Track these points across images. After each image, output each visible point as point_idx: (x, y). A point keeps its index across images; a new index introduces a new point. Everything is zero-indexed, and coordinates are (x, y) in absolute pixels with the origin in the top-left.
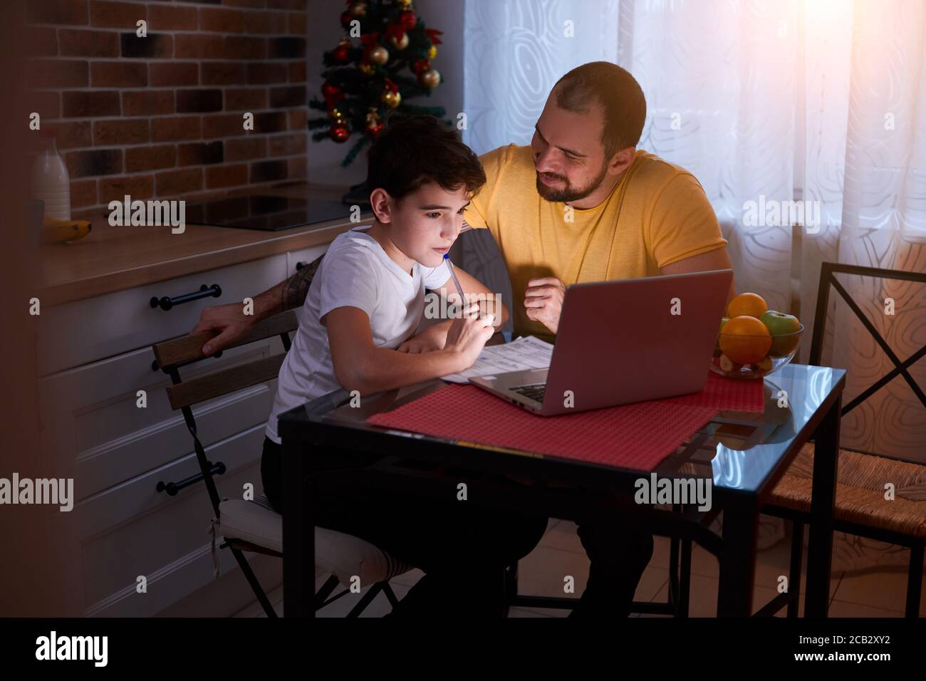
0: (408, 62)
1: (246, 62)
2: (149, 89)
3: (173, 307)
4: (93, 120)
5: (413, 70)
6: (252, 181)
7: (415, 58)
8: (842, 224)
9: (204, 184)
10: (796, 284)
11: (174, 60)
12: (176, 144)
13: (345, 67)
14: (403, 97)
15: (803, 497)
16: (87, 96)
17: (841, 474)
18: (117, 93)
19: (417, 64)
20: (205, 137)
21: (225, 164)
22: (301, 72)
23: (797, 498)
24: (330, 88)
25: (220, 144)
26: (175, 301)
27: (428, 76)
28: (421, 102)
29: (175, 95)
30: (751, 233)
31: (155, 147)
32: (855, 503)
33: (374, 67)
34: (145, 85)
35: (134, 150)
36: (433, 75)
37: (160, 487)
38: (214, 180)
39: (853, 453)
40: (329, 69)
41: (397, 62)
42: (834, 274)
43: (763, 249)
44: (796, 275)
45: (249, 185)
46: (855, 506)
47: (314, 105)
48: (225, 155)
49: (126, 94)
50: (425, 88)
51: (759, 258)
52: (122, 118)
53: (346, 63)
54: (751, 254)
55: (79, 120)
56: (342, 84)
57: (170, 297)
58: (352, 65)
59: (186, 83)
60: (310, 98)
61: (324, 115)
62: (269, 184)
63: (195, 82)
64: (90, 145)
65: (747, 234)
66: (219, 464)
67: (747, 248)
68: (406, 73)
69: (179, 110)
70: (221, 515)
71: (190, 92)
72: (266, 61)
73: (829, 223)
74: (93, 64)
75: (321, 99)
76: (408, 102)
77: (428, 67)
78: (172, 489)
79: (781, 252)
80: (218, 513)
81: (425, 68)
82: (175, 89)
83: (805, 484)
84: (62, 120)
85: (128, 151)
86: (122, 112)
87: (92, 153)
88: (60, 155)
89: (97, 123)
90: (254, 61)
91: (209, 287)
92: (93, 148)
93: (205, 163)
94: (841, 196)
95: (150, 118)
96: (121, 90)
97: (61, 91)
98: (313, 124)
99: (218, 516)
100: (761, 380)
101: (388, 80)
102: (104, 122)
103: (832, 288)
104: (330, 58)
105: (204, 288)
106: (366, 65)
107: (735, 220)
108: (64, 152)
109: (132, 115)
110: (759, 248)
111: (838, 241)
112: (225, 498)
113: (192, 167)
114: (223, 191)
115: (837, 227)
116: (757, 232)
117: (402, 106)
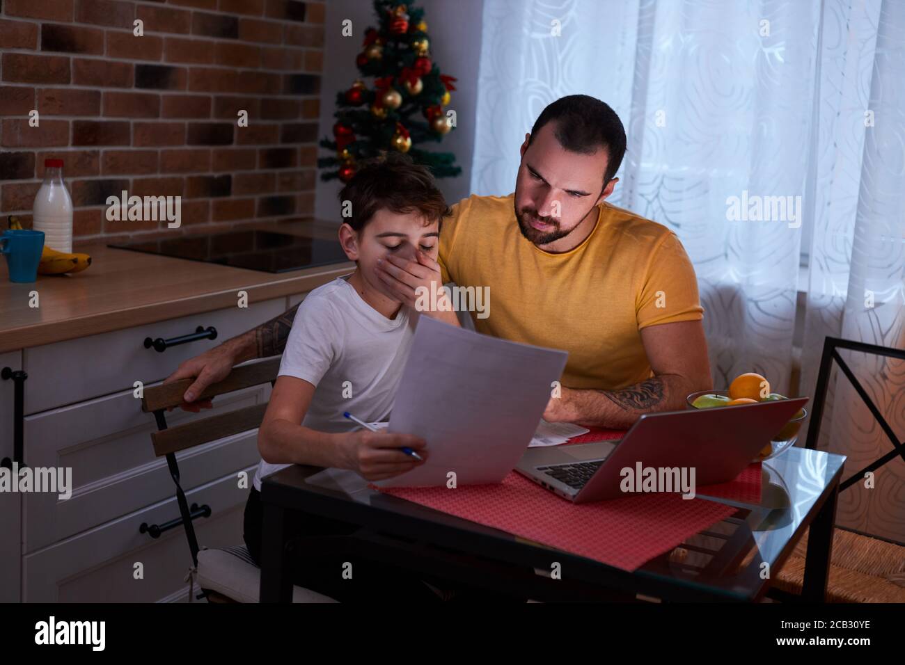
0: (421, 107)
1: (259, 97)
2: (161, 120)
3: (167, 349)
4: (102, 149)
5: (426, 115)
6: (259, 215)
7: (429, 104)
8: (848, 297)
9: (211, 215)
10: (798, 353)
11: (188, 93)
12: (185, 176)
13: (356, 109)
14: (413, 142)
15: (794, 579)
16: (96, 126)
17: (834, 555)
18: (128, 124)
19: (429, 110)
20: (216, 170)
21: (233, 198)
22: (315, 109)
23: (788, 580)
24: (342, 129)
25: (228, 178)
26: (168, 342)
27: (440, 122)
28: (431, 147)
29: (187, 127)
30: (754, 299)
31: (162, 179)
32: (848, 589)
33: (386, 110)
34: (157, 116)
35: (142, 181)
36: (445, 122)
37: (143, 528)
38: (221, 212)
39: (847, 532)
40: (342, 109)
41: (409, 106)
42: (837, 349)
43: (765, 316)
44: (797, 343)
45: (257, 220)
46: (847, 593)
47: (325, 144)
48: (233, 188)
49: (137, 125)
50: (435, 134)
51: (762, 325)
52: (132, 148)
53: (359, 104)
54: (754, 320)
55: (88, 149)
56: (354, 125)
57: (164, 339)
58: (365, 107)
59: (198, 116)
60: (321, 136)
61: (333, 154)
62: (275, 219)
63: (206, 115)
64: (97, 173)
65: (751, 300)
66: (204, 507)
67: (750, 314)
68: (418, 117)
69: (190, 143)
70: (198, 565)
71: (202, 125)
72: (280, 97)
73: (833, 294)
74: (107, 94)
75: (332, 139)
76: (419, 147)
77: (440, 112)
78: (155, 532)
79: (785, 320)
80: (196, 562)
81: (437, 114)
82: (186, 122)
83: (797, 564)
84: (71, 149)
85: (135, 181)
86: (132, 142)
87: (99, 182)
88: (66, 184)
89: (106, 153)
90: (267, 96)
91: (205, 329)
92: (100, 178)
93: (212, 195)
94: (847, 267)
95: (159, 149)
96: (132, 121)
97: (71, 120)
98: (323, 163)
99: (196, 566)
100: (759, 465)
101: (399, 124)
102: (112, 152)
103: (834, 363)
104: (343, 99)
105: (200, 330)
106: (378, 108)
107: (739, 284)
108: (70, 180)
109: (143, 145)
110: (761, 315)
111: (842, 313)
112: (204, 547)
113: (200, 200)
114: (229, 224)
115: (841, 298)
116: (762, 298)
117: (412, 151)
